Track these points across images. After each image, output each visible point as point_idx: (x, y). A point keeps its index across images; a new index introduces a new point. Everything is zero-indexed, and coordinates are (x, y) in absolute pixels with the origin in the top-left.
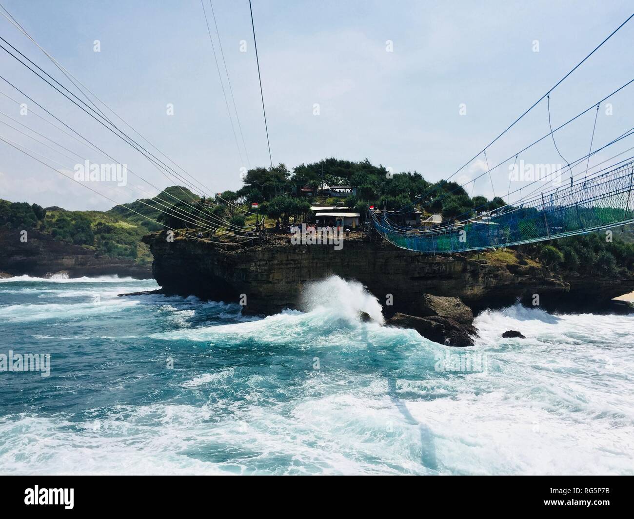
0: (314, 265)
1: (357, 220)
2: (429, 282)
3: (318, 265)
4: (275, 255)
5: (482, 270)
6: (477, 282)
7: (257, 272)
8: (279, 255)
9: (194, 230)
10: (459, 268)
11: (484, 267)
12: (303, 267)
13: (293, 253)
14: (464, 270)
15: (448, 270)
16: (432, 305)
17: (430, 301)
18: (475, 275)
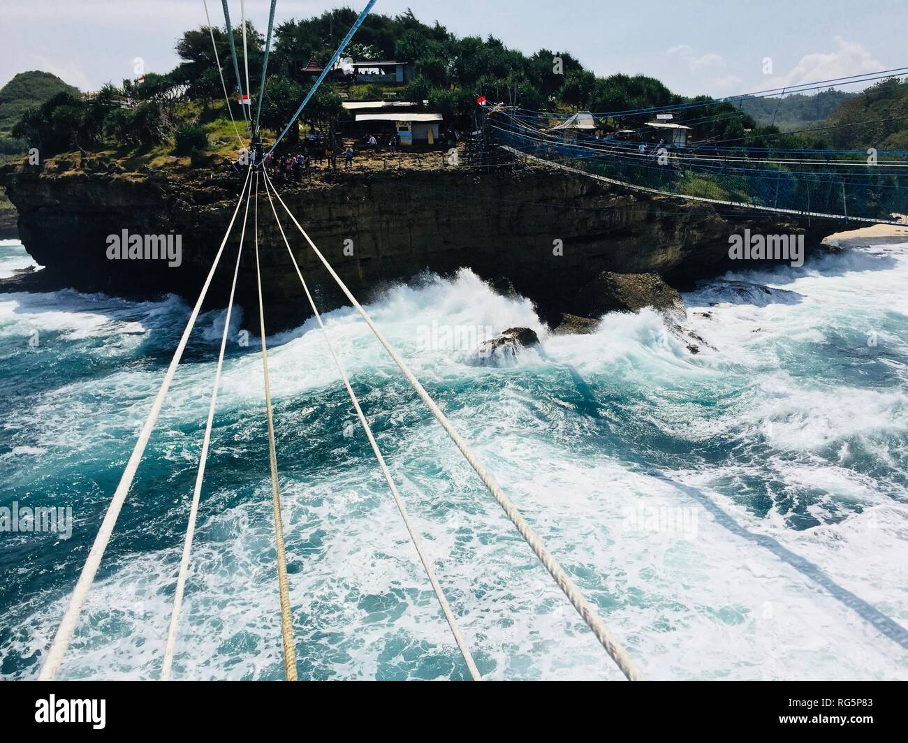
0: (384, 225)
1: (436, 128)
2: (595, 245)
3: (391, 225)
4: (305, 210)
5: (681, 215)
6: (672, 238)
7: (270, 247)
8: (312, 209)
9: (98, 155)
10: (641, 214)
11: (684, 210)
12: (362, 231)
13: (341, 204)
14: (650, 219)
15: (624, 220)
16: (619, 294)
17: (615, 285)
18: (668, 225)
